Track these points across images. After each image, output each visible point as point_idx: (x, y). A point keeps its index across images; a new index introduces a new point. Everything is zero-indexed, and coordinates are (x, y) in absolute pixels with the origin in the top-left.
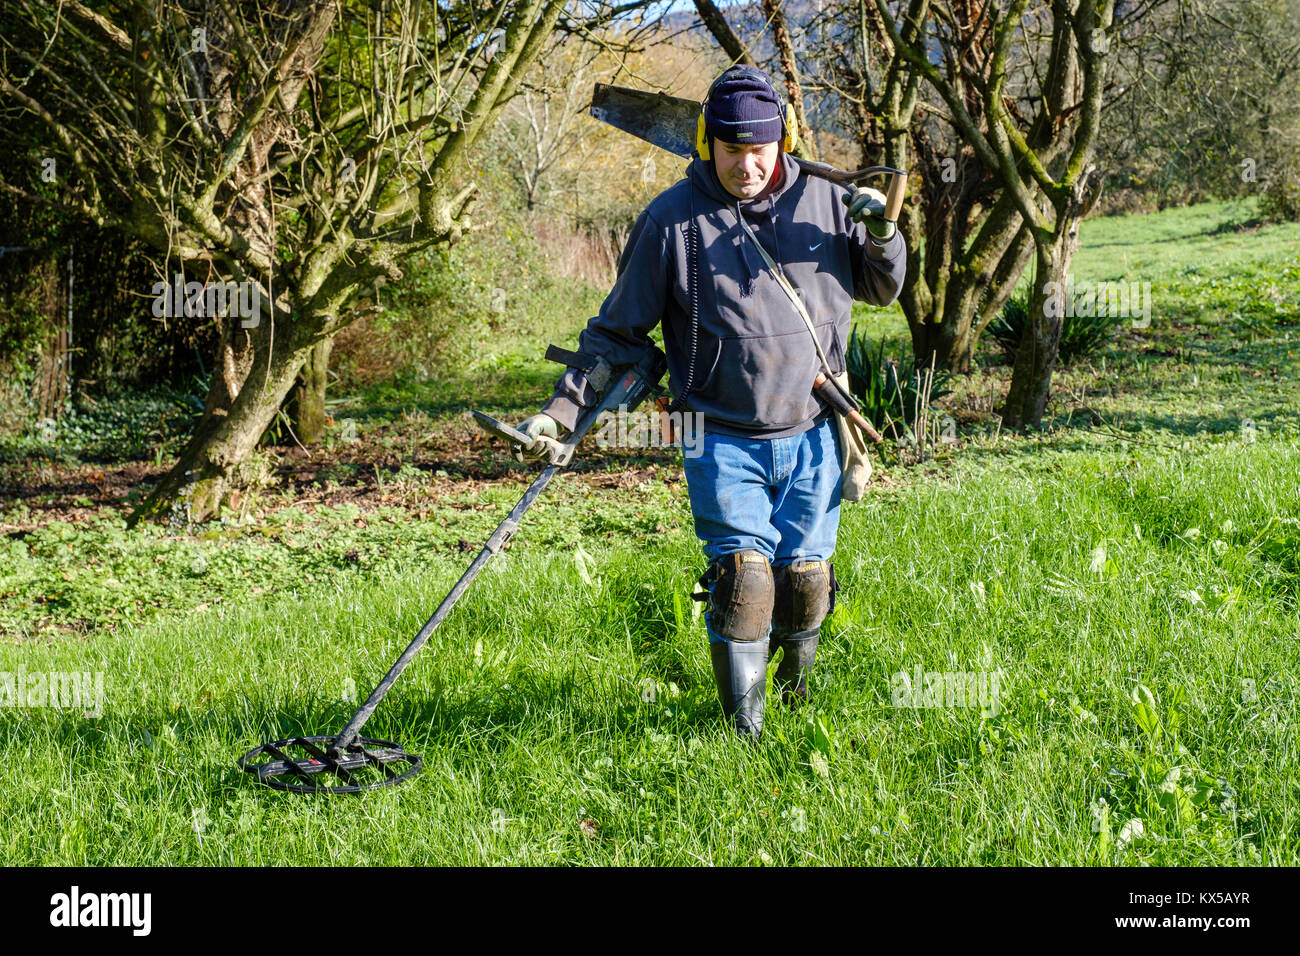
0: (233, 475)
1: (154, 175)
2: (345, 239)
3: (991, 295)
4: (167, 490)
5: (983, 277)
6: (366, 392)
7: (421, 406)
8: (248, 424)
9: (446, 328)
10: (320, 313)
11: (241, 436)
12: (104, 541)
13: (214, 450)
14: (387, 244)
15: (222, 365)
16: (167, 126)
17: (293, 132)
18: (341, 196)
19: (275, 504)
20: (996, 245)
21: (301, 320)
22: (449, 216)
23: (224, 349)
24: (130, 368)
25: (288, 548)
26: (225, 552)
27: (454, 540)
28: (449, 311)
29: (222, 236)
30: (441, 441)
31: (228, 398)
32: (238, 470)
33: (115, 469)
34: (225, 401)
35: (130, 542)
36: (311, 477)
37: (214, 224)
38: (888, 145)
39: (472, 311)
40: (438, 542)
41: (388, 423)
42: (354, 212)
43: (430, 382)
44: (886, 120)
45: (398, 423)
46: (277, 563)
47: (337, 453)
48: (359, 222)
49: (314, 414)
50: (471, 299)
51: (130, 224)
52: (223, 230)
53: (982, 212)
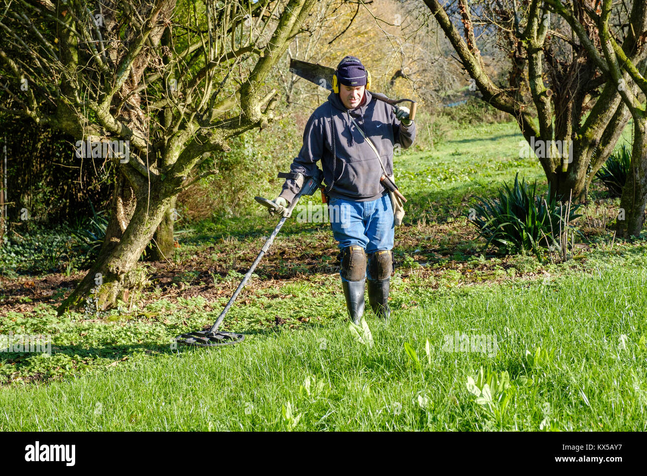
0: (124, 280)
1: (72, 90)
2: (192, 127)
3: (599, 153)
4: (83, 291)
5: (594, 142)
6: (195, 226)
7: (232, 233)
8: (134, 247)
9: (243, 184)
10: (179, 175)
11: (130, 254)
12: (45, 324)
13: (112, 264)
14: (221, 130)
15: (115, 210)
16: (78, 58)
17: (160, 60)
18: (189, 100)
19: (149, 298)
20: (602, 121)
21: (167, 180)
22: (259, 111)
23: (116, 199)
24: (42, 214)
25: (165, 325)
26: (125, 328)
27: (272, 317)
28: (245, 172)
29: (116, 128)
30: (249, 255)
31: (120, 230)
32: (128, 277)
33: (41, 279)
34: (118, 233)
35: (61, 324)
36: (169, 280)
37: (110, 120)
38: (531, 59)
39: (260, 172)
40: (262, 319)
41: (212, 245)
42: (198, 110)
43: (234, 219)
44: (529, 42)
45: (219, 245)
46: (160, 334)
47: (183, 265)
48: (202, 116)
49: (167, 240)
50: (259, 165)
51: (56, 121)
52: (116, 123)
53: (591, 99)
